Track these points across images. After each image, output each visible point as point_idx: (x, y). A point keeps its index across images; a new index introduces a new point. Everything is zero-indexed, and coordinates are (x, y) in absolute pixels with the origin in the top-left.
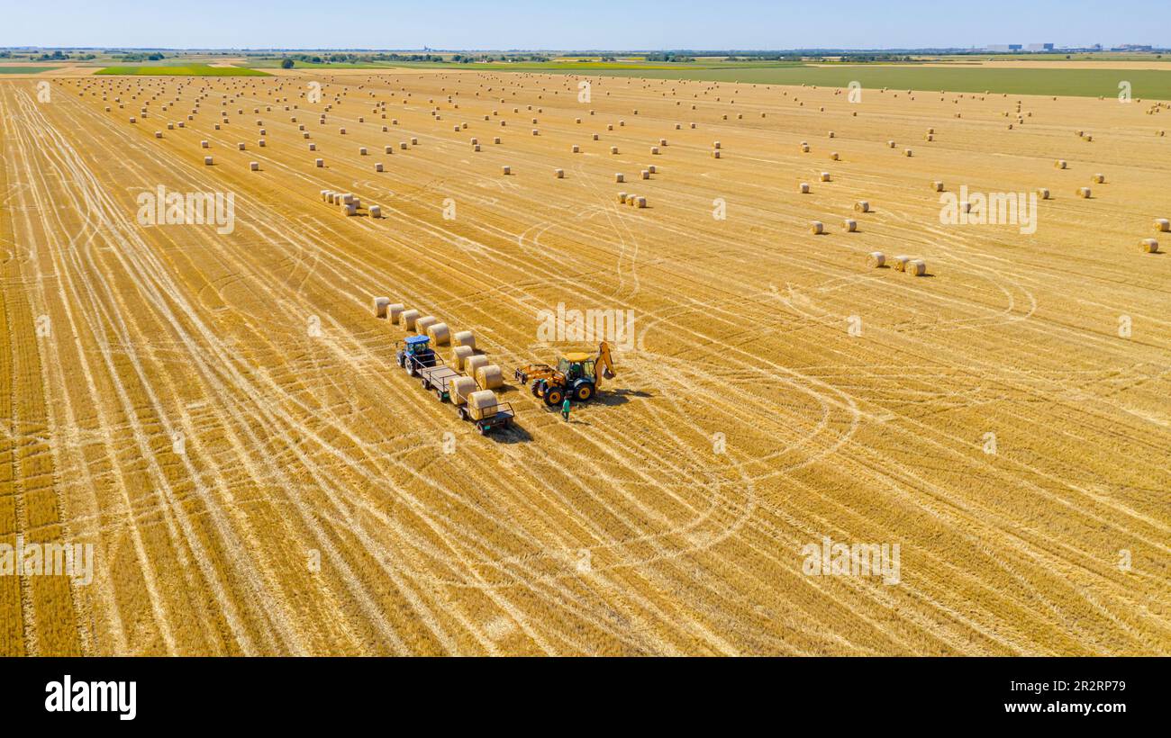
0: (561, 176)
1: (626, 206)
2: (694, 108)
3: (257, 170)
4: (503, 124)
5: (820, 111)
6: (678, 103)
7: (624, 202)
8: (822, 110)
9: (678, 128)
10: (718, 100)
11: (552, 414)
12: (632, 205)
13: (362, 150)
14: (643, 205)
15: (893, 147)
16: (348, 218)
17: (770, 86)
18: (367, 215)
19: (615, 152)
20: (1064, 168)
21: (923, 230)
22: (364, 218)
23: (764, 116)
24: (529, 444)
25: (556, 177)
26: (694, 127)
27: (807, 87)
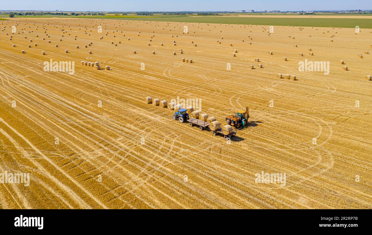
0: (154, 53)
1: (185, 62)
2: (170, 30)
3: (45, 55)
4: (115, 37)
5: (209, 31)
6: (164, 29)
7: (184, 61)
8: (210, 30)
9: (173, 37)
10: (175, 27)
11: (240, 131)
12: (188, 62)
13: (77, 47)
14: (191, 62)
15: (243, 41)
16: (98, 70)
17: (186, 23)
18: (105, 69)
19: (162, 45)
20: (296, 47)
21: (280, 66)
22: (103, 70)
23: (195, 32)
24: (244, 141)
25: (153, 54)
26: (177, 36)
27: (197, 23)
